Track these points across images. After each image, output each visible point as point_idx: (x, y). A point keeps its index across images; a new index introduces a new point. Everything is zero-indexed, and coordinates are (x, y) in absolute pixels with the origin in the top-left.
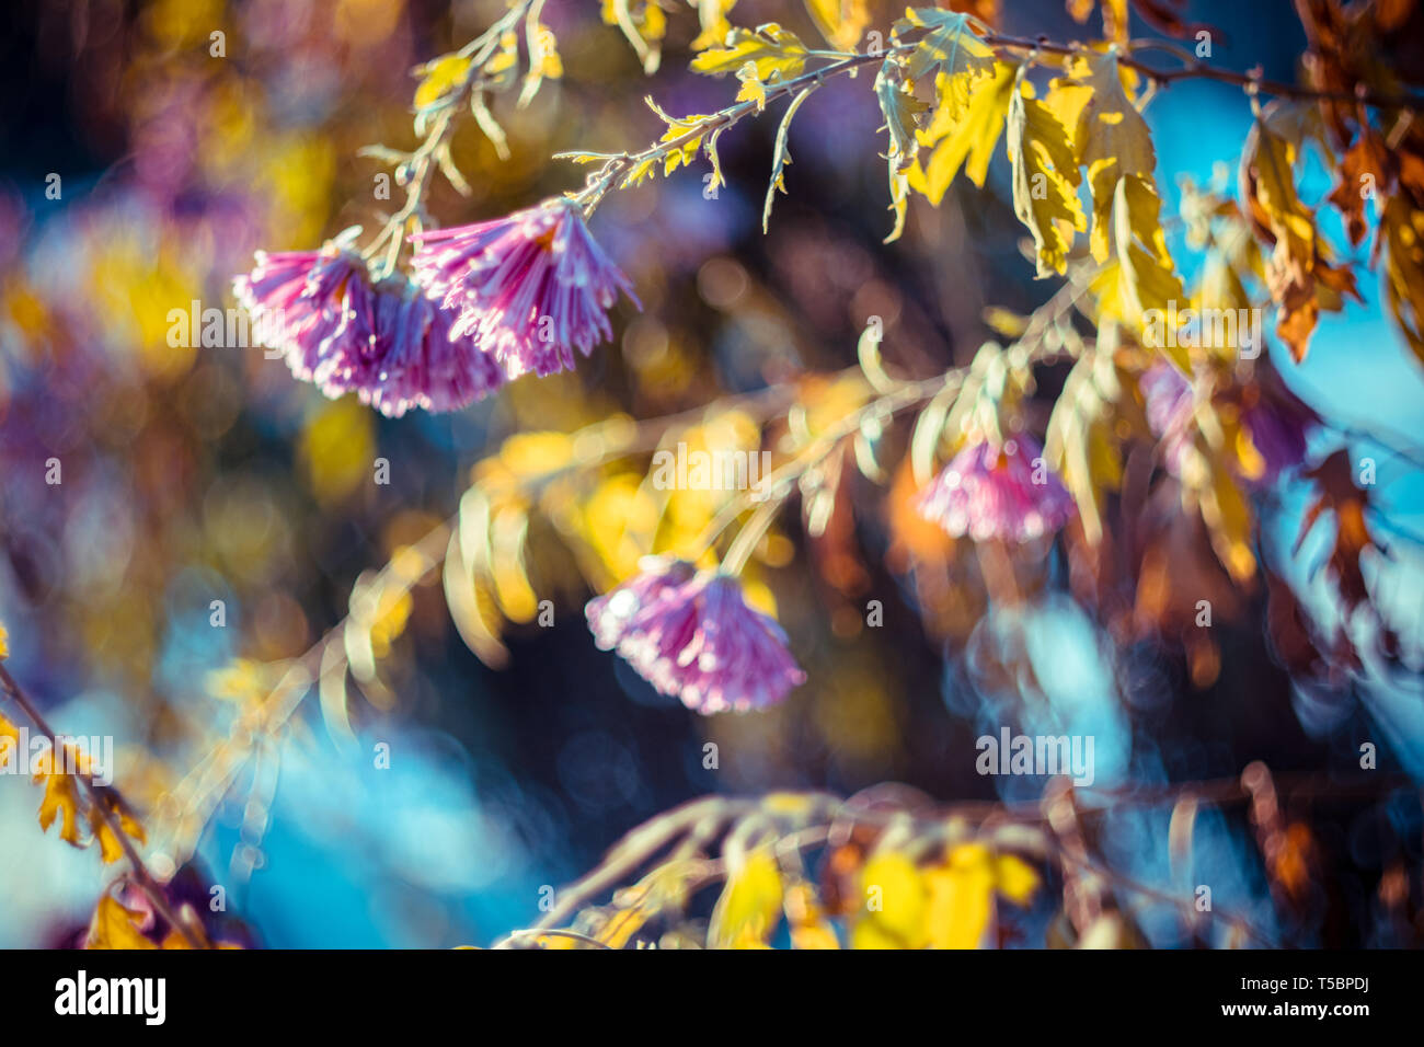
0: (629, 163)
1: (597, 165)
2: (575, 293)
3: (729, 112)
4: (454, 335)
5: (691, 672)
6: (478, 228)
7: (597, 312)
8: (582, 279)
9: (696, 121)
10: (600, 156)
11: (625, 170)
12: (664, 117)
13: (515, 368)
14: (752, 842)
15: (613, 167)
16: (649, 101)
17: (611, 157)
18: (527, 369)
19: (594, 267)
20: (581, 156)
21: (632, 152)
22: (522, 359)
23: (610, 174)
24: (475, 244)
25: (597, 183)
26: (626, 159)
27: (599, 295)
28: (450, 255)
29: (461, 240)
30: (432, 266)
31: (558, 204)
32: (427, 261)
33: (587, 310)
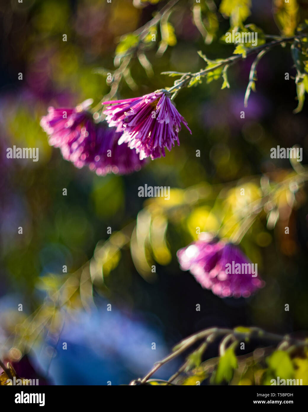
0: (191, 77)
1: (178, 77)
2: (166, 126)
3: (232, 58)
4: (120, 142)
5: (216, 280)
6: (130, 100)
7: (174, 134)
8: (168, 121)
9: (219, 62)
10: (180, 74)
11: (189, 79)
12: (205, 59)
13: (143, 155)
14: (228, 345)
15: (185, 78)
16: (200, 53)
17: (184, 75)
18: (147, 156)
19: (172, 117)
20: (172, 74)
21: (193, 72)
22: (145, 152)
23: (183, 81)
24: (127, 106)
25: (178, 84)
26: (190, 75)
27: (174, 127)
28: (118, 110)
29: (123, 105)
30: (111, 114)
31: (161, 92)
32: (109, 112)
33: (170, 134)
